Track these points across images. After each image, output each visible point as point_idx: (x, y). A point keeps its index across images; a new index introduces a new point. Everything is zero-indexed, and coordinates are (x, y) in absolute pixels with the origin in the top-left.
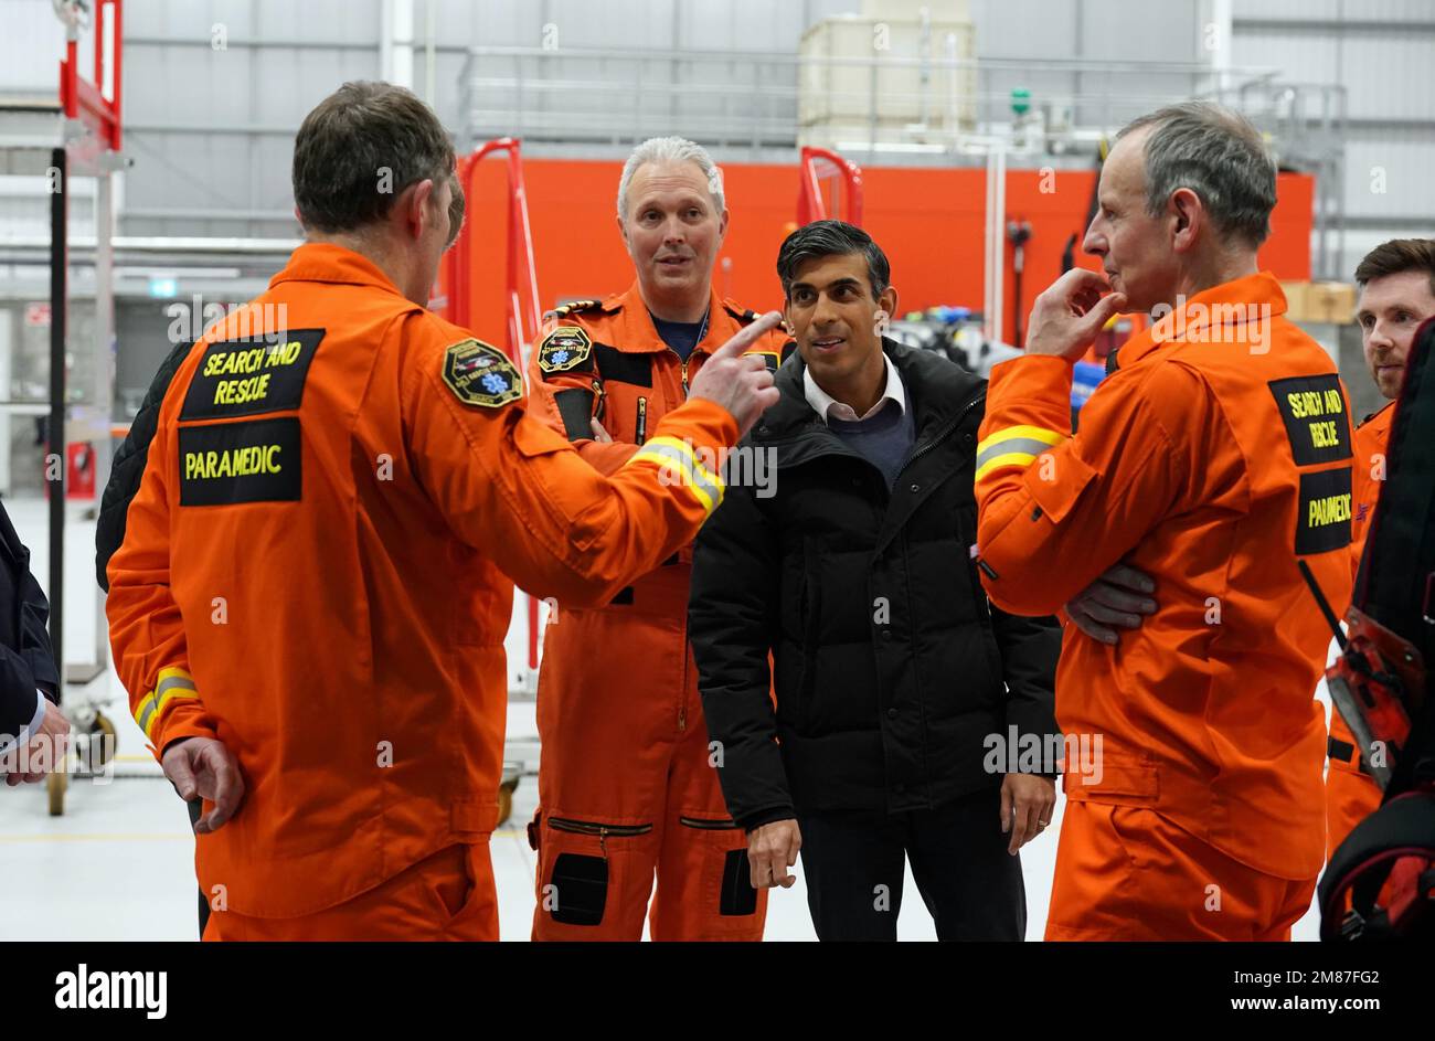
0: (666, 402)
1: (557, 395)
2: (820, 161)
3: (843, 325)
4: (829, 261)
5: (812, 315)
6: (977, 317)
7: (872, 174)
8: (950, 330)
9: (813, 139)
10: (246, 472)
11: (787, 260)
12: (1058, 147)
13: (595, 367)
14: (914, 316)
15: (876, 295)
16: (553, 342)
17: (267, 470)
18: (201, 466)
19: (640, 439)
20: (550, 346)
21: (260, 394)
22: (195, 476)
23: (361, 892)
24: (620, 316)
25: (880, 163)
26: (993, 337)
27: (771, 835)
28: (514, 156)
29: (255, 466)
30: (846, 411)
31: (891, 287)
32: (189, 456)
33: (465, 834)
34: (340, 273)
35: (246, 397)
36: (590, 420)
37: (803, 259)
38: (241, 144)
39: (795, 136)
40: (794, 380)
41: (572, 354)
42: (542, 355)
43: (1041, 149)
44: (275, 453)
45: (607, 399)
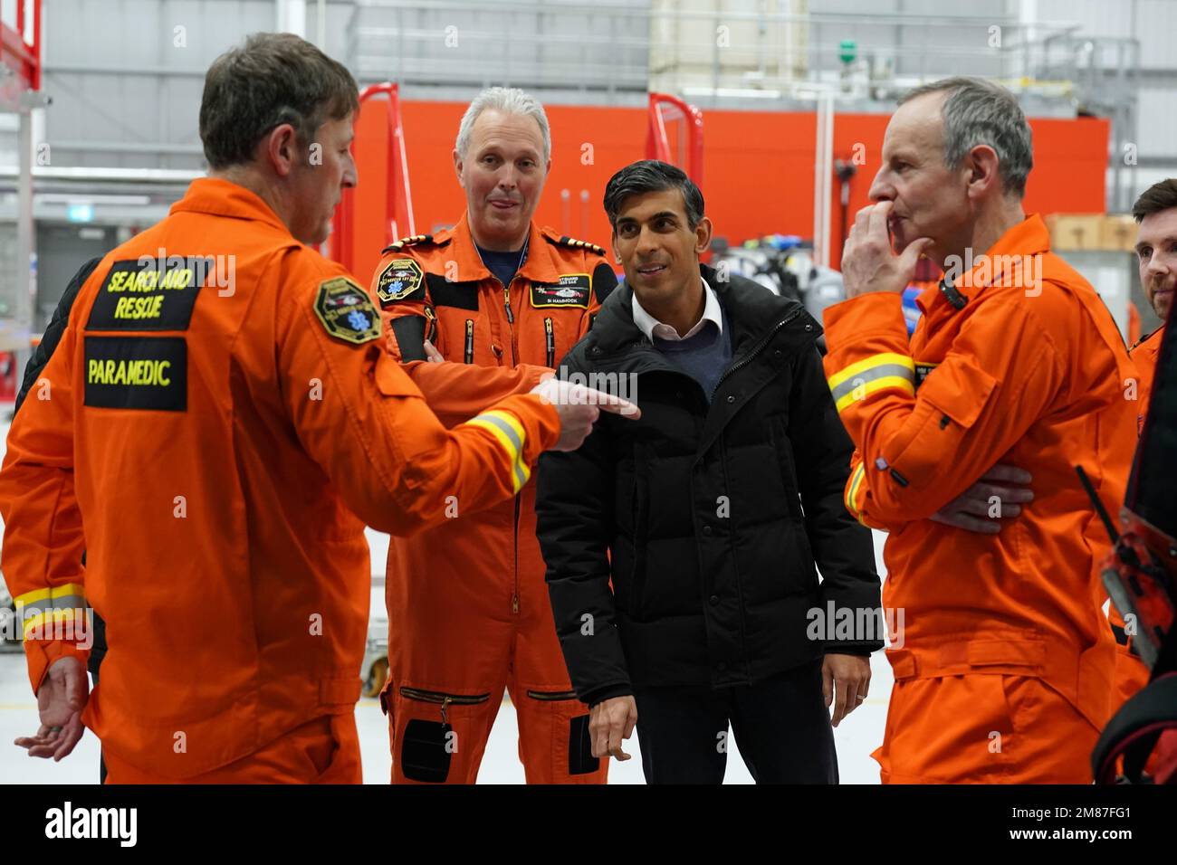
0: (491, 324)
1: (393, 322)
2: (667, 105)
3: (663, 253)
4: (649, 197)
5: (635, 245)
6: (807, 245)
7: (713, 116)
8: (782, 257)
9: (661, 86)
10: (139, 382)
11: (612, 197)
12: (881, 93)
13: (427, 295)
14: (751, 244)
15: (692, 226)
16: (390, 274)
17: (158, 383)
18: (102, 372)
19: (469, 358)
20: (387, 277)
21: (153, 313)
22: (96, 381)
23: (237, 758)
24: (451, 246)
25: (721, 107)
26: (821, 263)
27: (610, 710)
28: (393, 98)
29: (148, 377)
30: (669, 332)
31: (705, 218)
32: (92, 362)
33: (333, 706)
34: (229, 208)
35: (140, 314)
36: (424, 343)
37: (626, 196)
38: (151, 84)
39: (646, 82)
40: (623, 305)
41: (406, 284)
42: (380, 286)
43: (865, 94)
44: (165, 369)
45: (438, 323)
